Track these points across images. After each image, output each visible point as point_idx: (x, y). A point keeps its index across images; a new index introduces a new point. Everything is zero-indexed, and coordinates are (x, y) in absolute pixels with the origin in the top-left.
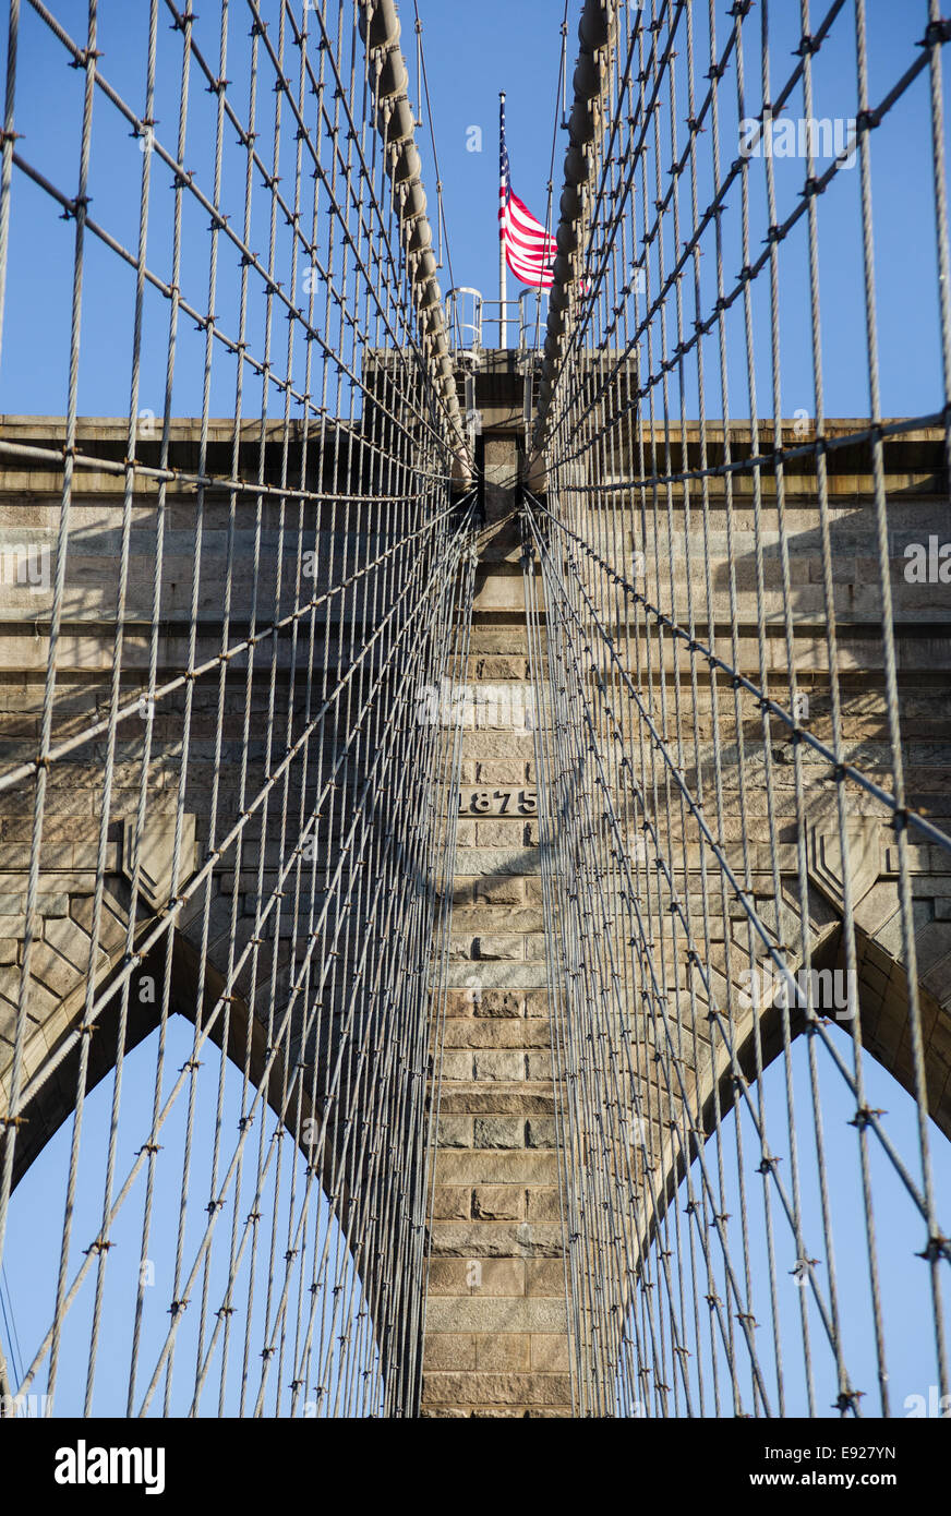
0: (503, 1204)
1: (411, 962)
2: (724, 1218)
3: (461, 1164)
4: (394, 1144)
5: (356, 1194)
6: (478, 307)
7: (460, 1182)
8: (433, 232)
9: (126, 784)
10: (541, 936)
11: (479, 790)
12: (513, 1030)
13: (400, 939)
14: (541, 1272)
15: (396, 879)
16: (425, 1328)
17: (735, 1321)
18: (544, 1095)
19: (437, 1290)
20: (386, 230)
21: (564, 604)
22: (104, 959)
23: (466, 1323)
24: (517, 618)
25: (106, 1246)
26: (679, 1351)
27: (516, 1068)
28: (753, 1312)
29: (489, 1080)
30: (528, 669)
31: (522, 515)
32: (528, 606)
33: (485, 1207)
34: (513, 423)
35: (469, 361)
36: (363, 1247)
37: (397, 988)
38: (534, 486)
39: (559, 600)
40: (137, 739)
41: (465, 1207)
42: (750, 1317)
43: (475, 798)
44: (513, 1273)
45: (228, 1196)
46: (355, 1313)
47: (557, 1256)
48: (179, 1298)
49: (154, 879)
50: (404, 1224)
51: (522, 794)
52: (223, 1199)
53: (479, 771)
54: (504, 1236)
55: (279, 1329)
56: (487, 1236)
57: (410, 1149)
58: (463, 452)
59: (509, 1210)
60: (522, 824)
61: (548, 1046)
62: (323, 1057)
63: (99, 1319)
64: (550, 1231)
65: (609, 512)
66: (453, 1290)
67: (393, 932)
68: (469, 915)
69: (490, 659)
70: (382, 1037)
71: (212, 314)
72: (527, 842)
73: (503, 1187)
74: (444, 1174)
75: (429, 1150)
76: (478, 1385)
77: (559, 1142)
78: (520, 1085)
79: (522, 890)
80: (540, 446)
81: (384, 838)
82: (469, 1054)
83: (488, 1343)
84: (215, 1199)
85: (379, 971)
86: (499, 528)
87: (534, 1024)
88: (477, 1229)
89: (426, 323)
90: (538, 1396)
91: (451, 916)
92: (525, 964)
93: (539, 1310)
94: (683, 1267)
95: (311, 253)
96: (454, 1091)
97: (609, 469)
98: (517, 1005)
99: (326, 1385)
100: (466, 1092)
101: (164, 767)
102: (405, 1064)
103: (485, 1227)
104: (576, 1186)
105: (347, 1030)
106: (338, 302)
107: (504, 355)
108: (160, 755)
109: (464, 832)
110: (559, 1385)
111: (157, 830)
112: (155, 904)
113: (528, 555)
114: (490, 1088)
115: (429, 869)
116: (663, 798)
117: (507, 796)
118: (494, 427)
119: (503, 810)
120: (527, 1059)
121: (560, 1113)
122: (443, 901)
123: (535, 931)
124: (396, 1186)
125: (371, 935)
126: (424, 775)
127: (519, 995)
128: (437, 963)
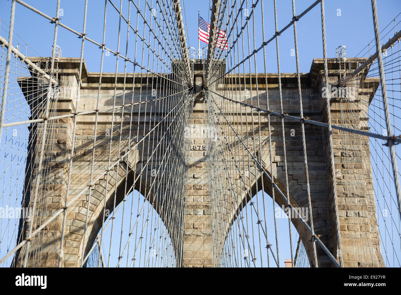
0: (199, 226)
1: (181, 177)
2: (243, 218)
3: (191, 218)
4: (177, 212)
5: (169, 220)
6: (194, 51)
7: (191, 222)
8: (185, 32)
9: (125, 144)
10: (207, 174)
11: (194, 145)
12: (201, 192)
13: (178, 172)
14: (206, 239)
15: (178, 160)
16: (184, 250)
17: (245, 237)
18: (207, 205)
19: (186, 242)
20: (175, 29)
21: (211, 107)
22: (121, 178)
23: (192, 249)
24: (202, 111)
25: (114, 218)
26: (234, 247)
27: (202, 199)
28: (248, 235)
29: (196, 202)
30: (204, 121)
31: (203, 91)
32: (204, 109)
33: (196, 227)
34: (201, 73)
35: (192, 61)
36: (171, 231)
37: (178, 181)
38: (205, 86)
39: (210, 106)
40: (127, 136)
41: (192, 226)
42: (248, 236)
43: (194, 147)
44: (201, 239)
45: (142, 214)
46: (169, 244)
47: (209, 236)
48: (131, 233)
49: (131, 163)
50: (179, 229)
51: (203, 146)
52: (140, 214)
53: (194, 141)
54: (199, 232)
55: (153, 243)
56: (196, 232)
57: (181, 214)
58: (191, 78)
59: (200, 227)
60: (203, 152)
61: (208, 195)
62: (162, 191)
63: (112, 233)
64: (208, 231)
65: (220, 91)
66: (189, 242)
67: (177, 170)
68: (192, 170)
69: (197, 119)
70: (175, 191)
71: (137, 30)
72: (204, 155)
73: (199, 222)
74: (188, 220)
75: (184, 216)
76: (194, 261)
77: (210, 214)
78: (202, 203)
79: (203, 165)
80: (206, 77)
81: (175, 151)
82: (192, 197)
83: (196, 253)
84: (139, 214)
85: (174, 177)
86: (198, 94)
87: (205, 191)
88: (194, 231)
89: (184, 51)
90: (206, 263)
91: (189, 170)
92: (203, 179)
93: (206, 246)
94: (234, 231)
95: (159, 27)
96: (189, 204)
97: (220, 83)
98: (202, 187)
99: (163, 257)
100: (192, 204)
101: (133, 141)
102: (179, 197)
103: (196, 230)
104: (213, 222)
105: (167, 187)
106: (165, 40)
107: (199, 60)
108: (132, 139)
109: (191, 153)
110: (210, 261)
111: (131, 153)
112: (131, 168)
113: (204, 99)
114: (197, 203)
115: (184, 160)
116: (231, 147)
117: (200, 146)
118: (197, 74)
119: (199, 149)
120: (204, 198)
121: (210, 208)
122: (188, 167)
123: (205, 173)
124: (178, 221)
125: (172, 169)
126: (183, 141)
127: (202, 185)
128: (186, 179)
